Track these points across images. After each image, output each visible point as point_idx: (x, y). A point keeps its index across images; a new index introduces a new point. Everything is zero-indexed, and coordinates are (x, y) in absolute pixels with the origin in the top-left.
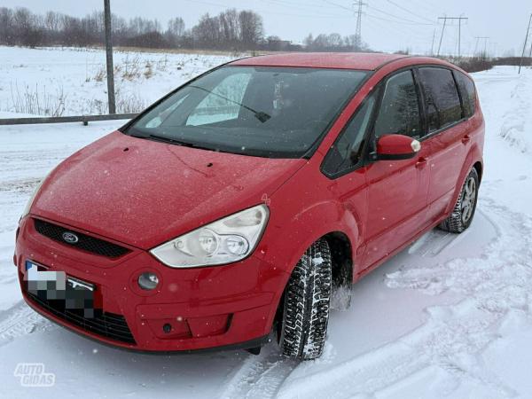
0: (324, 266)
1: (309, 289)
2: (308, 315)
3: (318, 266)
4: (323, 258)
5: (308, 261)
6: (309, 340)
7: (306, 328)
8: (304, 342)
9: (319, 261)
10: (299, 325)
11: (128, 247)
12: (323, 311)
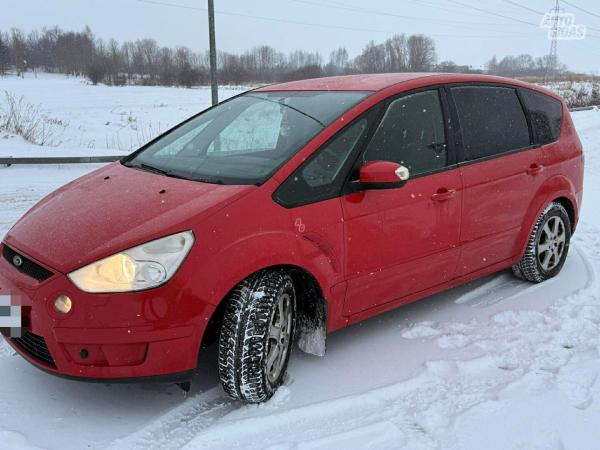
0: (265, 299)
1: (242, 325)
2: (239, 352)
3: (258, 300)
4: (266, 292)
5: (248, 295)
6: (243, 381)
7: (238, 365)
8: (239, 383)
9: (260, 295)
10: (230, 362)
11: (51, 270)
12: (256, 349)
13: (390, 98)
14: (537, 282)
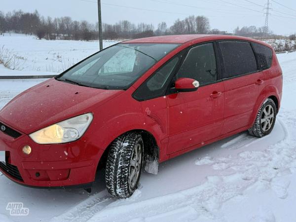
0: (129, 147)
1: (117, 160)
2: (116, 173)
3: (125, 147)
4: (129, 143)
5: (120, 144)
6: (118, 187)
7: (115, 179)
8: (115, 188)
9: (126, 144)
10: (111, 178)
12: (124, 171)
13: (189, 47)
14: (260, 137)
